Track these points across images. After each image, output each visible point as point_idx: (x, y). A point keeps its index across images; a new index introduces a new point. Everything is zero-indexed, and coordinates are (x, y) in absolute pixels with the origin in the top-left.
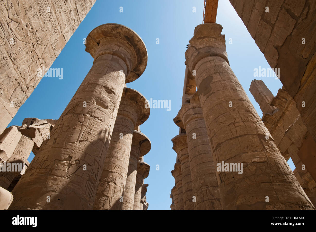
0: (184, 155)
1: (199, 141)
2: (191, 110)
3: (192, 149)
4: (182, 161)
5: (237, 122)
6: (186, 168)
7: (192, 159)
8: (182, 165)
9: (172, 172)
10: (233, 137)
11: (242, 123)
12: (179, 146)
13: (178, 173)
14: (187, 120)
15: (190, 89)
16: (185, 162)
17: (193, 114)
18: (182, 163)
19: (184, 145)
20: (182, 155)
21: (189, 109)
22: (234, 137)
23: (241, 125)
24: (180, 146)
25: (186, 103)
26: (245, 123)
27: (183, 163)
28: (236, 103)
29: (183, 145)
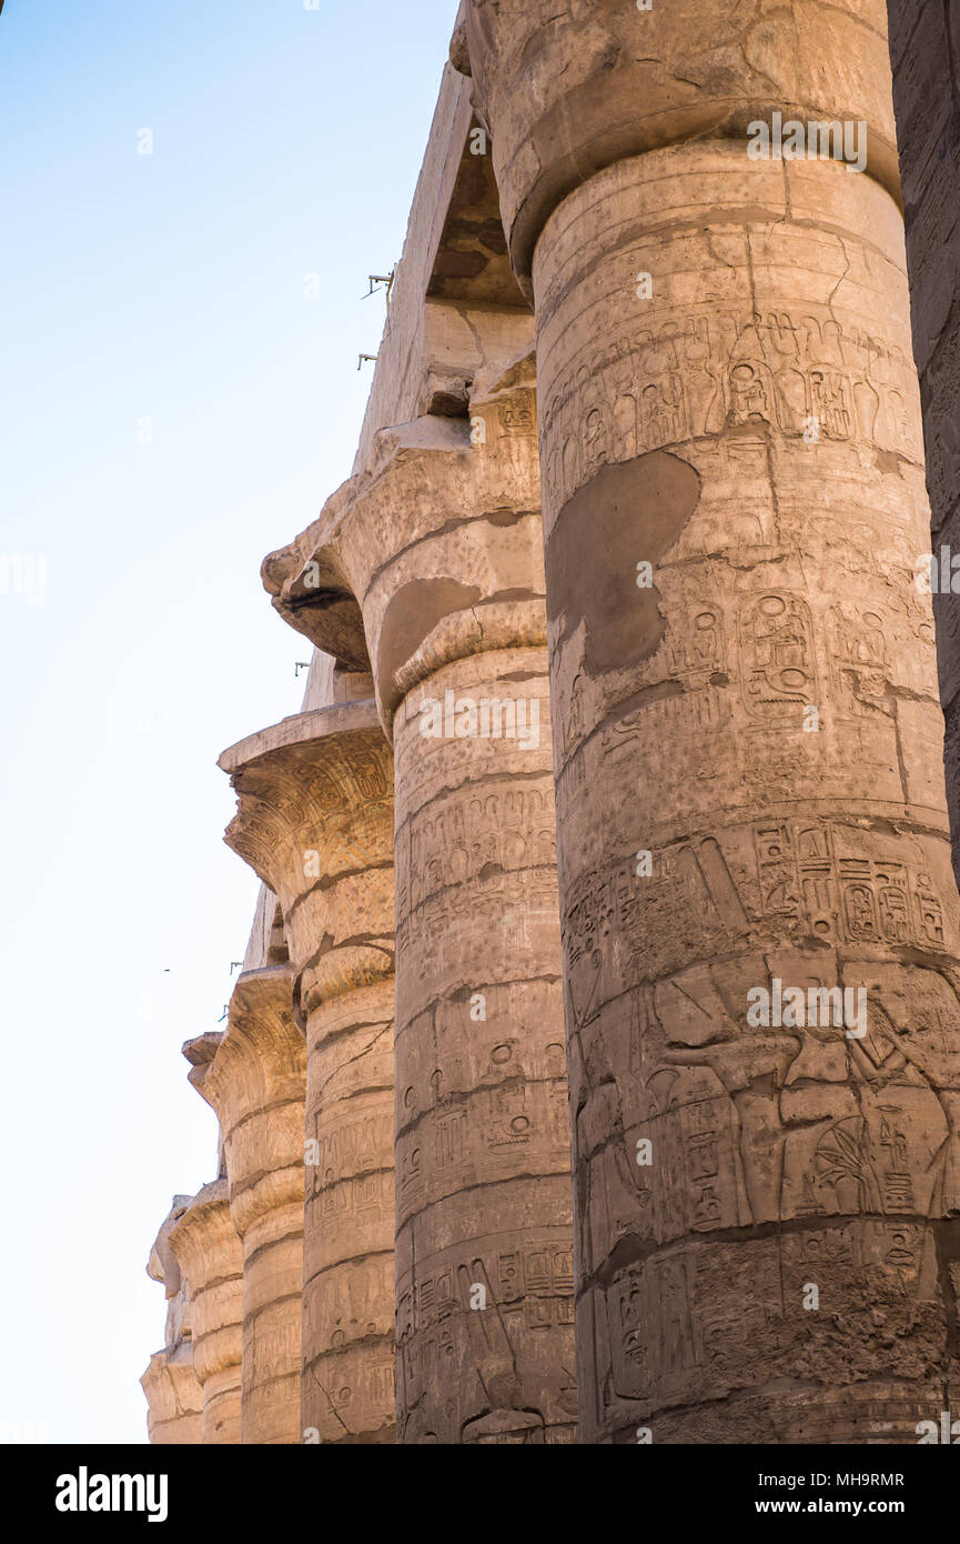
0: (345, 944)
1: (512, 933)
2: (476, 534)
3: (432, 1008)
4: (317, 1002)
5: (803, 1081)
6: (356, 1094)
7: (422, 1115)
8: (321, 1046)
9: (201, 1054)
10: (746, 1219)
11: (847, 1094)
12: (303, 834)
13: (268, 1082)
14: (419, 656)
15: (486, 252)
16: (352, 1030)
17: (489, 600)
18: (321, 1024)
19: (359, 830)
20: (328, 941)
21: (454, 523)
22: (749, 1227)
23: (829, 1117)
24: (312, 831)
25: (429, 420)
26: (866, 1092)
27: (333, 1037)
28: (840, 867)
29: (345, 829)
